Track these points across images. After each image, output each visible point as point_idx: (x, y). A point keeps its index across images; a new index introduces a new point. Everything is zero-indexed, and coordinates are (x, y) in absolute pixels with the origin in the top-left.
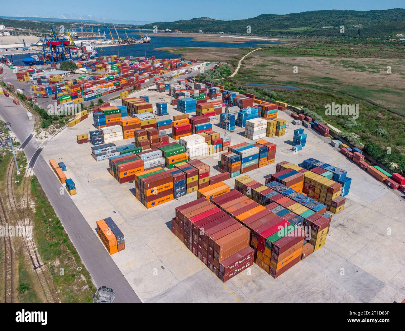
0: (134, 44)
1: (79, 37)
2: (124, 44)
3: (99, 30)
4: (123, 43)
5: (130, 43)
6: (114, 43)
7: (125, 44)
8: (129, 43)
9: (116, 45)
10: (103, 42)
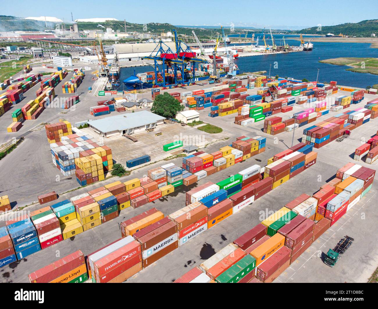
0: (291, 51)
1: (231, 43)
2: (278, 53)
3: (253, 35)
4: (277, 50)
5: (287, 51)
6: (266, 51)
7: (280, 52)
8: (284, 51)
9: (268, 54)
10: (253, 49)
